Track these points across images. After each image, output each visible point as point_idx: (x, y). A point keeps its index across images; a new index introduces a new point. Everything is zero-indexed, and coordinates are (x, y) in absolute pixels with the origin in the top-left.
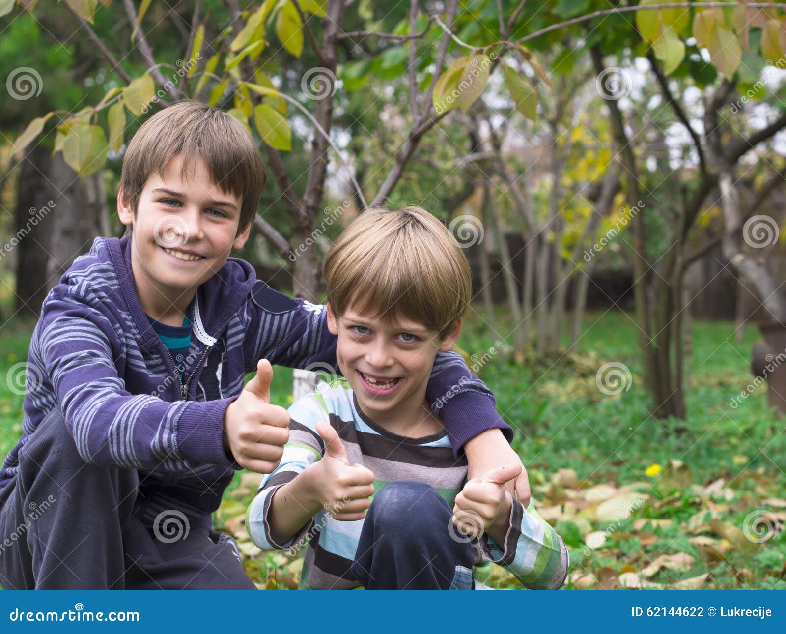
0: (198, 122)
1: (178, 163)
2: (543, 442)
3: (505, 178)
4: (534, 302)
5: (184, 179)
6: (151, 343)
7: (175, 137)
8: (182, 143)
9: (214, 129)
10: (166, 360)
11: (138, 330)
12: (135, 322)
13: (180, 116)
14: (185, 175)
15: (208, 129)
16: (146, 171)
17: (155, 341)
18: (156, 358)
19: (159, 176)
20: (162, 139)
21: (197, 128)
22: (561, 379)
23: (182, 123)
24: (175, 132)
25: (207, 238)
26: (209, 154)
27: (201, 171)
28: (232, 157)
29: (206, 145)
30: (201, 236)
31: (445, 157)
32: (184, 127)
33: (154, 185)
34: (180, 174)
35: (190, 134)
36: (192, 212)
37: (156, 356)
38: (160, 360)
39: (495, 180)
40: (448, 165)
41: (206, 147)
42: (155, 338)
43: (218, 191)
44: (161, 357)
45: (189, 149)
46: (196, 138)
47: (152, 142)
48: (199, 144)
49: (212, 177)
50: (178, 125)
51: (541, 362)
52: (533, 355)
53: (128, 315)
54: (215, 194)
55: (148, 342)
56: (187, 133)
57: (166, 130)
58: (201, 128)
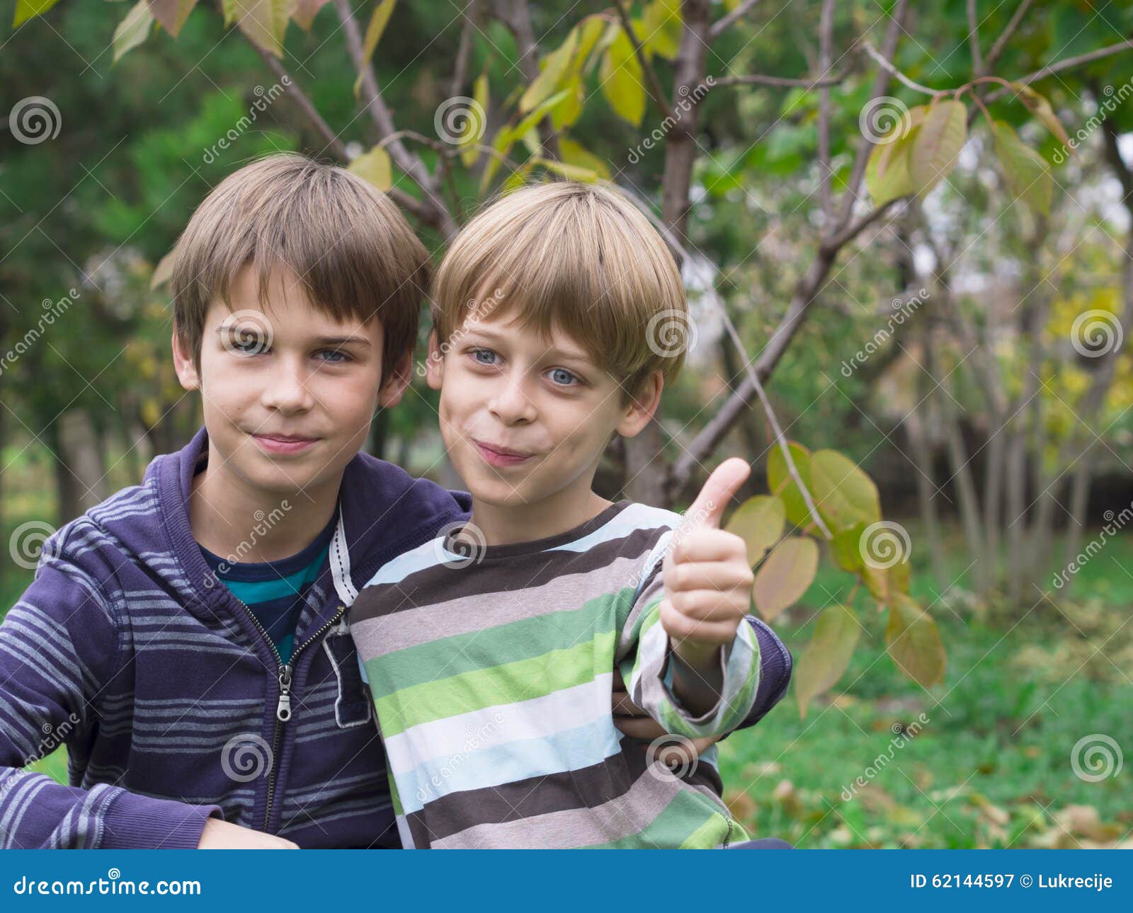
0: (281, 201)
1: (252, 280)
2: (1033, 752)
3: (955, 329)
4: (1003, 521)
5: (266, 307)
6: (213, 601)
7: (242, 232)
8: (254, 245)
9: (307, 211)
10: (247, 625)
11: (189, 579)
12: (183, 567)
13: (250, 193)
14: (267, 303)
15: (297, 211)
16: (202, 298)
17: (221, 596)
18: (229, 626)
19: (224, 304)
20: (221, 238)
21: (278, 214)
22: (1047, 642)
23: (253, 205)
24: (242, 224)
25: (318, 404)
26: (300, 258)
27: (292, 290)
28: (346, 257)
29: (295, 242)
30: (308, 403)
31: (863, 299)
32: (257, 214)
33: (221, 322)
34: (257, 298)
35: (265, 227)
36: (289, 362)
37: (229, 622)
38: (236, 628)
39: (941, 333)
40: (867, 311)
41: (294, 246)
42: (219, 592)
43: (328, 320)
44: (236, 622)
45: (266, 254)
46: (277, 233)
47: (206, 244)
48: (283, 242)
49: (313, 300)
50: (246, 211)
51: (1014, 616)
52: (1002, 604)
53: (172, 557)
54: (325, 327)
55: (208, 599)
56: (262, 222)
57: (227, 221)
58: (285, 212)
